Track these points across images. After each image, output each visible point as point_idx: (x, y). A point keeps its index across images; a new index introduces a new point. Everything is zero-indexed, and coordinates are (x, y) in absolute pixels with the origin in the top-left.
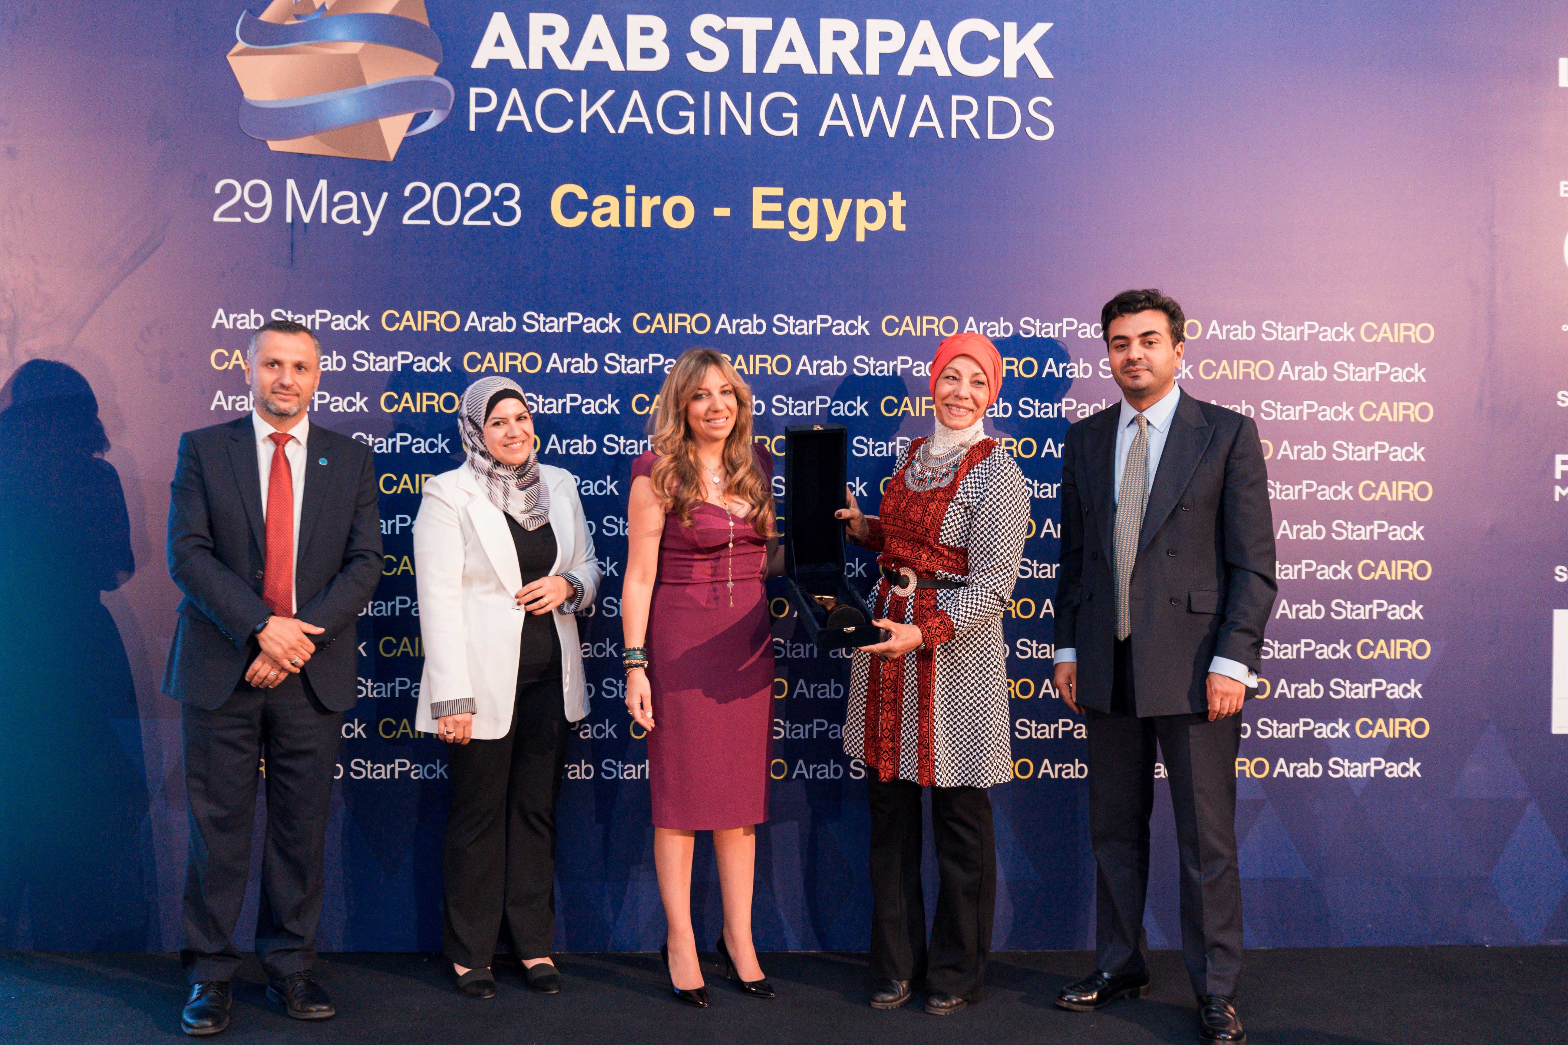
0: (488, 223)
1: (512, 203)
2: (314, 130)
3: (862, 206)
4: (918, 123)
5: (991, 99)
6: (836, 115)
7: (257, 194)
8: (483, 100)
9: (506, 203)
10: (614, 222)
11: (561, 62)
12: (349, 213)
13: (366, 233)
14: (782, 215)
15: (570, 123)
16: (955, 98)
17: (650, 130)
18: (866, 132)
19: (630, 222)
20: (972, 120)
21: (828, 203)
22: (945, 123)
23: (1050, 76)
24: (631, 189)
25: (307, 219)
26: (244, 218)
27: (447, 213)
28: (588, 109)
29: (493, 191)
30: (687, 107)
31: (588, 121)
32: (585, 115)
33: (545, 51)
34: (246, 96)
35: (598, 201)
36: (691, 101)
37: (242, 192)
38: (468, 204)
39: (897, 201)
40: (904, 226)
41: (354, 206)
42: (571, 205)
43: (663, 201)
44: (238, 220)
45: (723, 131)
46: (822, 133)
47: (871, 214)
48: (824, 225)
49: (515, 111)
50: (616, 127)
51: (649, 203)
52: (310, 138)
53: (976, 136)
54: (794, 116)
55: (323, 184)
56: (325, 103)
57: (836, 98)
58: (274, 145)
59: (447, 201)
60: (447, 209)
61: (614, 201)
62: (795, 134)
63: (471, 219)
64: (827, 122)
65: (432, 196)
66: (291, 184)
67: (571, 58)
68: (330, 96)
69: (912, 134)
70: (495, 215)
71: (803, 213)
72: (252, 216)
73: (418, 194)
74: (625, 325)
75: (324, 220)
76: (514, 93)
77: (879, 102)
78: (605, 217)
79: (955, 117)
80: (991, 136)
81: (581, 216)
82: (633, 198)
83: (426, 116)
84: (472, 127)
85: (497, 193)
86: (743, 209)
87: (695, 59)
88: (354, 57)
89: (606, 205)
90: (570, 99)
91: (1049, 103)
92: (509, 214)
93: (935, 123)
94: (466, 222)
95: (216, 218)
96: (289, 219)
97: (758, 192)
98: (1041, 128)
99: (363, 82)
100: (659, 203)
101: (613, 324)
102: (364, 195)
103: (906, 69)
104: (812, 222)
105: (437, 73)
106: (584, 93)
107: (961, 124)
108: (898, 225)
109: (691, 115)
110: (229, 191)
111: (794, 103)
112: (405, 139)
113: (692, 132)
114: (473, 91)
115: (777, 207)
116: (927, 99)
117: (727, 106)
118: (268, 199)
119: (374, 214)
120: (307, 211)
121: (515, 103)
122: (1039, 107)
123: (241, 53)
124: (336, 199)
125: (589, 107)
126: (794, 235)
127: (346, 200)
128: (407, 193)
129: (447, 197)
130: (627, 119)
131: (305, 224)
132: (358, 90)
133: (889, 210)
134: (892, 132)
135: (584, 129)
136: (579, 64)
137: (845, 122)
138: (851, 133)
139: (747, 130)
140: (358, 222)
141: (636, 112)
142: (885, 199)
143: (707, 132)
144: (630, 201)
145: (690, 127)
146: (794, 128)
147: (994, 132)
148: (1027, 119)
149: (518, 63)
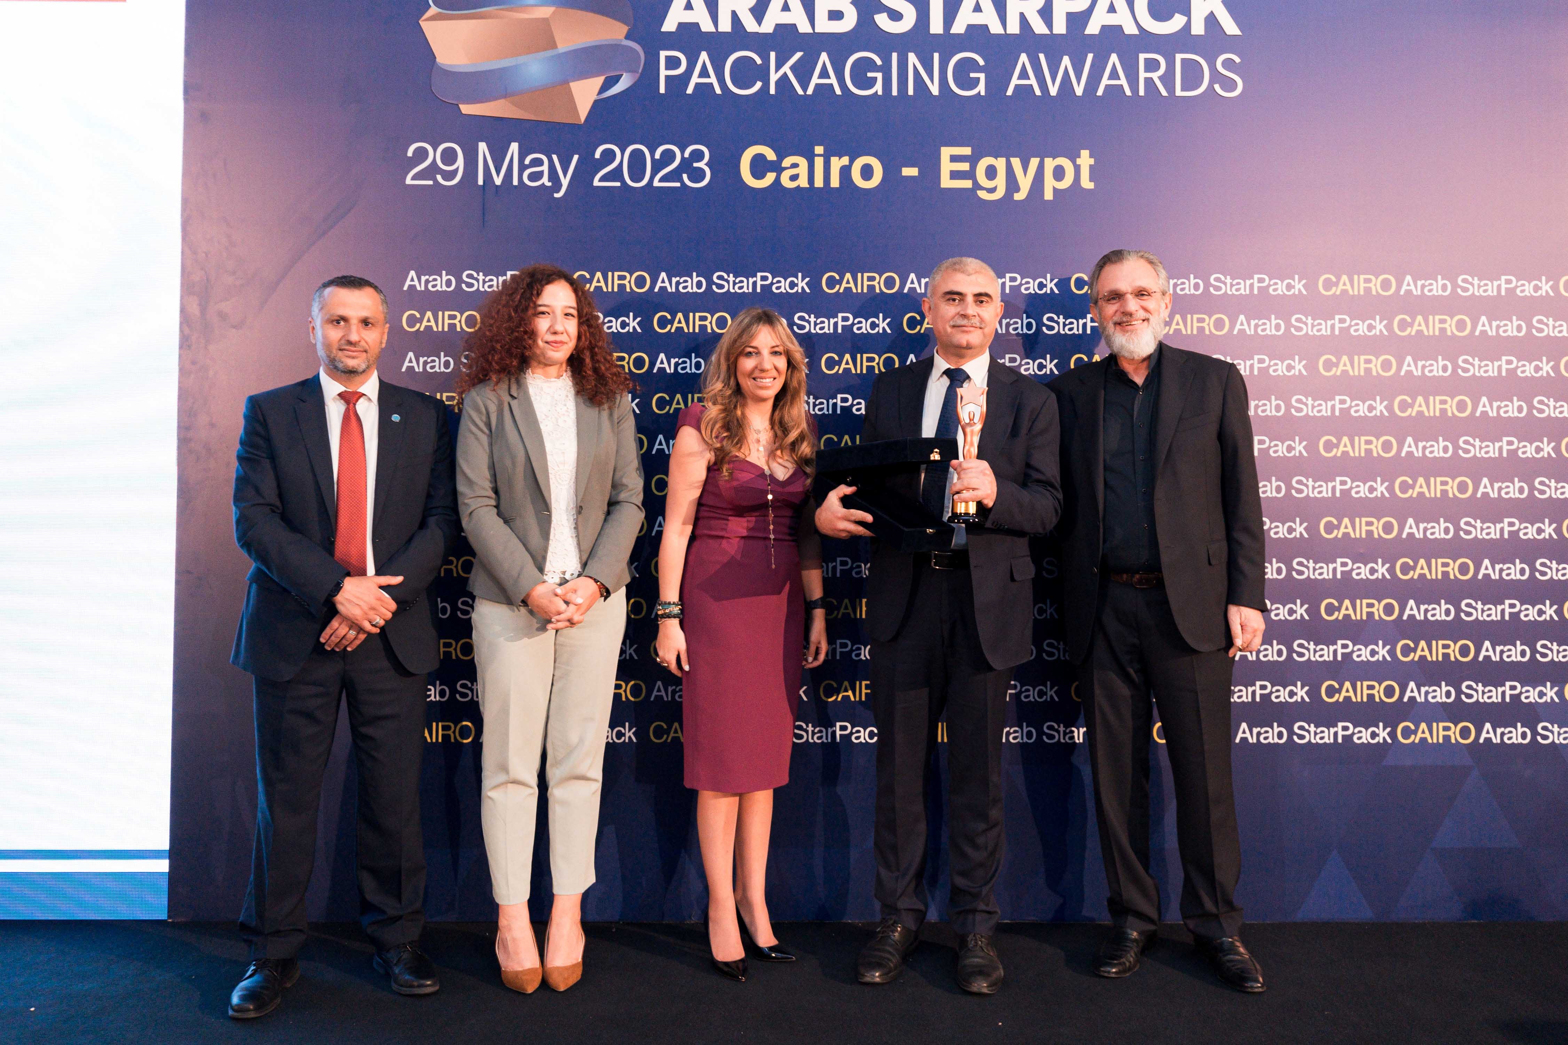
0: (678, 184)
1: (701, 165)
2: (505, 95)
3: (1050, 164)
4: (1105, 81)
5: (1179, 57)
6: (1024, 75)
7: (449, 157)
8: (673, 63)
9: (695, 165)
10: (803, 182)
11: (750, 25)
12: (540, 175)
13: (556, 195)
14: (970, 175)
15: (759, 85)
16: (1142, 57)
17: (838, 91)
18: (1053, 91)
19: (819, 183)
20: (1160, 78)
21: (1016, 162)
22: (1133, 80)
23: (1238, 32)
24: (819, 150)
25: (498, 181)
26: (435, 180)
27: (637, 176)
28: (777, 71)
29: (683, 153)
30: (876, 68)
31: (777, 83)
32: (774, 77)
33: (734, 14)
34: (438, 60)
35: (787, 162)
36: (879, 62)
37: (434, 155)
38: (657, 166)
39: (1085, 159)
40: (1093, 184)
41: (545, 168)
42: (759, 167)
43: (852, 161)
44: (431, 183)
45: (911, 92)
46: (1010, 92)
47: (1059, 173)
48: (1012, 184)
49: (704, 73)
50: (805, 86)
51: (837, 163)
52: (501, 102)
53: (1164, 93)
54: (982, 76)
55: (514, 147)
56: (516, 66)
57: (1024, 58)
58: (466, 109)
59: (637, 164)
60: (637, 172)
61: (803, 162)
62: (983, 93)
63: (661, 180)
64: (1015, 81)
65: (622, 158)
66: (483, 147)
67: (759, 20)
68: (521, 59)
69: (1100, 92)
70: (685, 176)
71: (991, 172)
72: (444, 179)
73: (609, 156)
74: (815, 284)
75: (515, 182)
76: (704, 56)
77: (1066, 61)
78: (794, 178)
79: (1143, 75)
80: (1179, 92)
81: (770, 177)
82: (822, 158)
83: (617, 78)
84: (662, 90)
85: (687, 155)
86: (931, 168)
87: (882, 20)
88: (545, 21)
89: (795, 166)
90: (759, 61)
91: (1237, 60)
92: (697, 175)
93: (1123, 81)
94: (656, 183)
95: (409, 181)
96: (480, 182)
97: (946, 152)
98: (1230, 85)
99: (554, 46)
100: (847, 163)
101: (802, 284)
102: (555, 157)
103: (1093, 28)
104: (1000, 181)
105: (627, 37)
106: (773, 55)
107: (1149, 82)
108: (1087, 183)
109: (879, 76)
110: (421, 154)
111: (981, 62)
112: (596, 102)
113: (880, 93)
114: (663, 54)
115: (965, 166)
116: (1114, 58)
117: (915, 66)
118: (460, 162)
119: (565, 176)
120: (498, 174)
121: (704, 65)
122: (1228, 64)
123: (433, 18)
124: (527, 162)
125: (778, 69)
126: (982, 194)
127: (538, 162)
128: (597, 155)
129: (637, 160)
130: (815, 80)
131: (497, 186)
132: (549, 53)
133: (1077, 168)
134: (1079, 91)
135: (772, 91)
136: (767, 27)
137: (1033, 81)
138: (1038, 92)
139: (935, 90)
140: (549, 184)
141: (824, 74)
142: (1073, 157)
143: (895, 92)
144: (819, 162)
145: (878, 88)
146: (981, 88)
147: (1183, 90)
148: (1216, 76)
149: (707, 26)
